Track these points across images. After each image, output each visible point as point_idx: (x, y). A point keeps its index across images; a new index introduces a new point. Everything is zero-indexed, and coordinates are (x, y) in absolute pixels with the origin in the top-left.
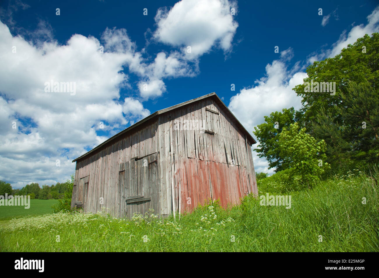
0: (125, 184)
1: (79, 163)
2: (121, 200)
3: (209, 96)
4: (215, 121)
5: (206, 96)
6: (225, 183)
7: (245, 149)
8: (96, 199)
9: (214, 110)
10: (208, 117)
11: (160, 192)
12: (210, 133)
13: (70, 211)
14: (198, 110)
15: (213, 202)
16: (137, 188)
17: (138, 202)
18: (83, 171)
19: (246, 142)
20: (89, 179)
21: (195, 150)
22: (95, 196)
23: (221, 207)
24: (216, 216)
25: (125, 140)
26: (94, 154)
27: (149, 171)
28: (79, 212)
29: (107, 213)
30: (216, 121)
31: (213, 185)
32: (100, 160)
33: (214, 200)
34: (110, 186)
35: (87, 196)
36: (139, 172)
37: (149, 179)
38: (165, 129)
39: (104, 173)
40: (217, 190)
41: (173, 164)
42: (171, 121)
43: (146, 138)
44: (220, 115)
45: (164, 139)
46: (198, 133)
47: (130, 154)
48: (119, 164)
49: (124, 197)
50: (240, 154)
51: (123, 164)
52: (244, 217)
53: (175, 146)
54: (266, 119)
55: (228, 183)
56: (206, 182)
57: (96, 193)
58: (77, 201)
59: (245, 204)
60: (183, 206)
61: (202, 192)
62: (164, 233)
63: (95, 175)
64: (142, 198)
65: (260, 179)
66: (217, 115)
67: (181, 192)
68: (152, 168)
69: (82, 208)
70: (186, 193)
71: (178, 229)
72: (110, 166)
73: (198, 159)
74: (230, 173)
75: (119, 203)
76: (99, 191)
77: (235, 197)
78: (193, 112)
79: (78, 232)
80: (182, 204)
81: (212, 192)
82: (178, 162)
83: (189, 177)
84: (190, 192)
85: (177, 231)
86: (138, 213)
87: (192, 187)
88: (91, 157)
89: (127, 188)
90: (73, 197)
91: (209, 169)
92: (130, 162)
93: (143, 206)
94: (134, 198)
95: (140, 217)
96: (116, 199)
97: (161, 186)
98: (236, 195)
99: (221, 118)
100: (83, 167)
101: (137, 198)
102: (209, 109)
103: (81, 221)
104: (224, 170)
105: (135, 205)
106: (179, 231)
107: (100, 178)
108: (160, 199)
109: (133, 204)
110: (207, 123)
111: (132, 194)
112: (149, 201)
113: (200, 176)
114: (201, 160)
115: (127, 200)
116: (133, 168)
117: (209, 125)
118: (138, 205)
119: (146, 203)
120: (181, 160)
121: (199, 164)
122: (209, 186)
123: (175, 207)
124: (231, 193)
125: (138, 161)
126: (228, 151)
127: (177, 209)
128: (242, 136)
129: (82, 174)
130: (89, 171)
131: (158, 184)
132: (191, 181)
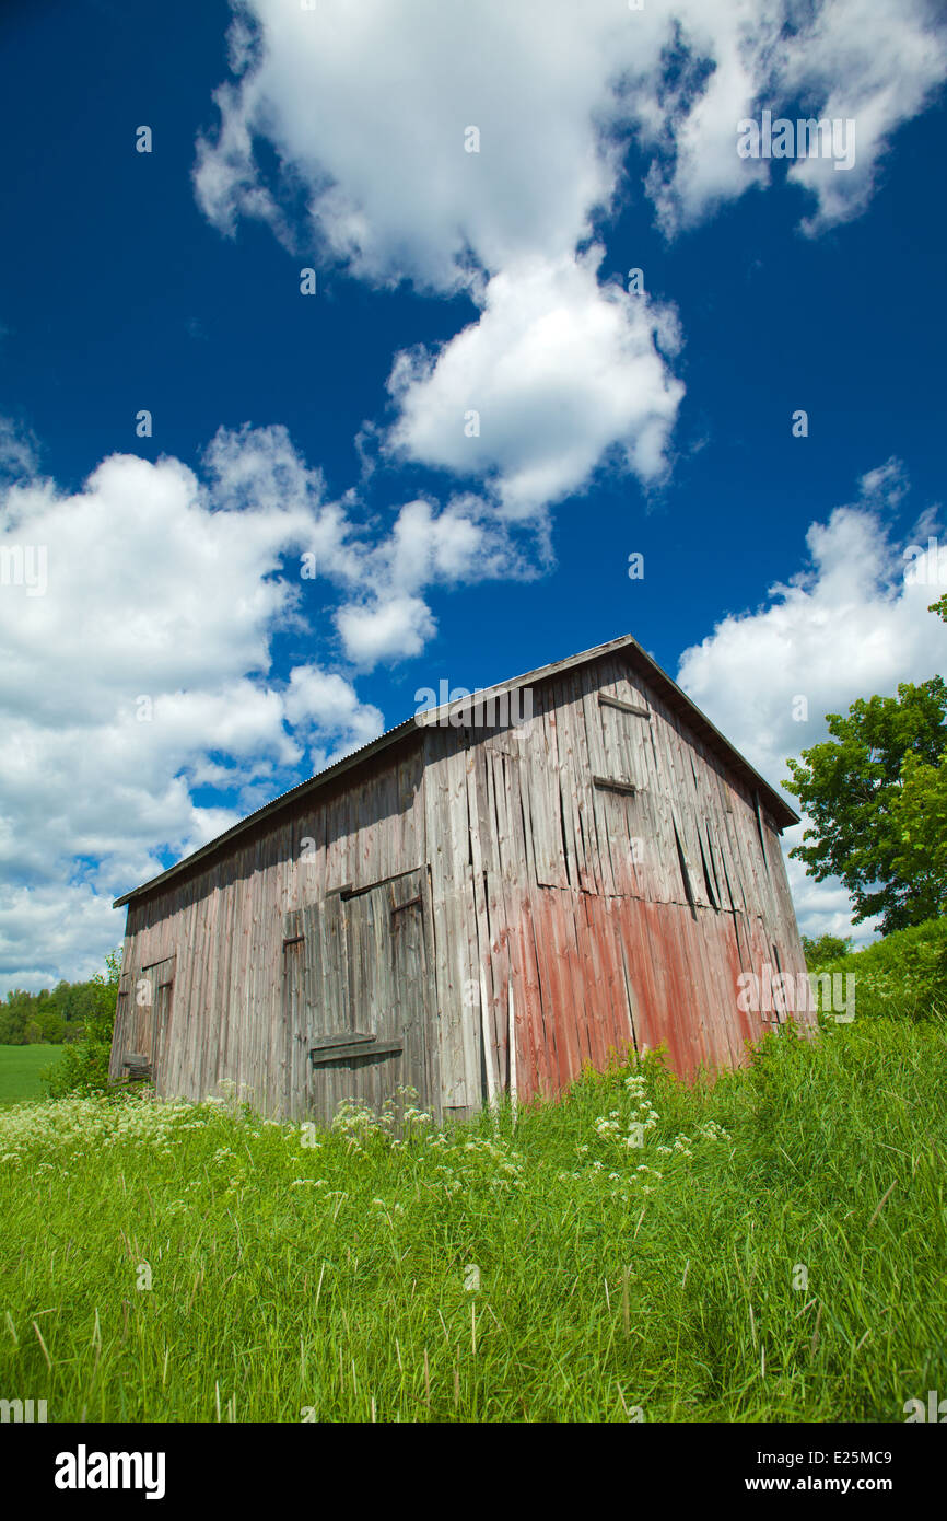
0: (304, 989)
1: (138, 911)
2: (290, 1050)
3: (611, 649)
4: (637, 742)
5: (597, 651)
6: (685, 979)
7: (755, 846)
8: (200, 1047)
9: (630, 703)
10: (608, 729)
11: (435, 1021)
12: (621, 791)
13: (105, 1090)
14: (570, 702)
15: (642, 1056)
16: (352, 1004)
17: (353, 1057)
18: (151, 940)
19: (758, 820)
20: (175, 970)
21: (566, 854)
22: (195, 1033)
23: (673, 1076)
24: (657, 1116)
25: (305, 824)
26: (191, 879)
27: (393, 939)
28: (140, 1098)
29: (240, 1100)
30: (640, 741)
31: (639, 990)
32: (214, 900)
33: (645, 1050)
34: (251, 998)
35: (167, 1032)
36: (356, 941)
37: (393, 969)
38: (451, 780)
39: (227, 945)
40: (655, 1011)
41: (482, 911)
42: (472, 749)
43: (381, 815)
44: (652, 719)
45: (445, 815)
46: (573, 791)
47: (322, 875)
48: (284, 912)
49: (302, 1040)
50: (739, 866)
51: (297, 914)
52: (765, 1119)
53: (490, 843)
54: (836, 726)
55: (694, 982)
56: (611, 979)
57: (198, 1023)
58: (130, 1053)
59: (768, 1063)
60: (525, 1073)
61: (597, 1016)
62: (458, 1184)
63: (195, 954)
64: (370, 1041)
65: (821, 963)
66: (644, 719)
67: (516, 1017)
68: (404, 928)
69: (148, 1080)
70: (535, 1021)
71: (509, 1167)
72: (250, 920)
73: (578, 889)
74: (702, 944)
75: (284, 1061)
76: (212, 1017)
77: (725, 1037)
78: (552, 712)
79: (136, 1176)
80: (523, 1065)
81: (633, 1017)
82: (500, 902)
83: (543, 959)
84: (549, 1017)
85: (505, 1175)
86: (355, 1103)
87: (556, 997)
88: (179, 889)
89: (314, 1005)
90: (118, 1039)
91: (621, 929)
92: (322, 905)
93: (376, 1076)
94: (339, 1043)
95: (363, 1116)
96: (274, 1046)
97: (441, 996)
98: (731, 1028)
99: (658, 730)
100: (153, 925)
101: (350, 1044)
102: (613, 697)
103: (148, 1133)
104: (678, 932)
105: (343, 1069)
106: (514, 1178)
107: (213, 968)
108: (437, 1047)
109: (334, 1067)
110: (607, 752)
111: (332, 1029)
112: (396, 1053)
113: (586, 956)
114: (588, 892)
115: (313, 1050)
116: (334, 928)
117: (614, 758)
118: (354, 1068)
119: (386, 1063)
120: (513, 893)
121: (579, 908)
122: (623, 993)
123: (495, 1076)
124: (708, 1021)
125: (354, 900)
126: (692, 858)
127: (504, 1084)
128: (744, 798)
129: (147, 949)
130: (175, 942)
131: (428, 990)
132: (554, 975)
